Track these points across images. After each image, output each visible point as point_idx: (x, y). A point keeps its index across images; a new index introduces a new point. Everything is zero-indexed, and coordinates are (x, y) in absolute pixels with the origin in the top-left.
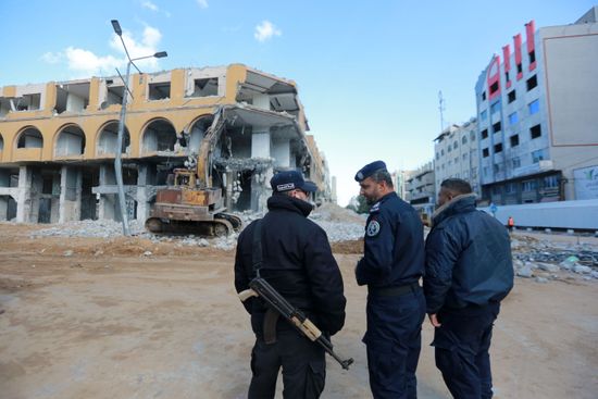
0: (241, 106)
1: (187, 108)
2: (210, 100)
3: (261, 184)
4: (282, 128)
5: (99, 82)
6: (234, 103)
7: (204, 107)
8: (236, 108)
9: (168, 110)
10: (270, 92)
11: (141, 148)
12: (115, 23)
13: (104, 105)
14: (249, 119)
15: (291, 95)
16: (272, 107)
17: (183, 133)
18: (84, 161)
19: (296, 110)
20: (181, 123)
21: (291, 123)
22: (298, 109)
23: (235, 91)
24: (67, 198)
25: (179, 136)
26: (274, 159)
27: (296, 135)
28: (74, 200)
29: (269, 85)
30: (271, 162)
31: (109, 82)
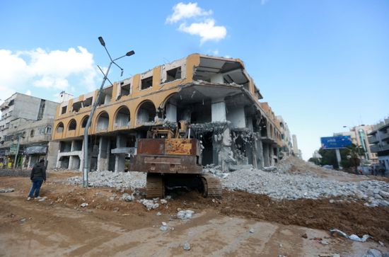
0: (197, 83)
1: (161, 91)
2: (176, 82)
3: (220, 142)
4: (234, 96)
5: (117, 84)
6: (191, 81)
7: (170, 89)
8: (194, 85)
9: (151, 94)
10: (222, 71)
11: (136, 122)
12: (100, 39)
13: (119, 97)
14: (207, 93)
15: (239, 70)
16: (225, 81)
17: (159, 108)
18: (108, 133)
19: (246, 82)
20: (158, 101)
21: (240, 91)
22: (248, 81)
23: (192, 72)
24: (101, 157)
25: (157, 110)
26: (229, 122)
27: (247, 101)
28: (105, 158)
29: (220, 65)
30: (226, 124)
31: (122, 83)
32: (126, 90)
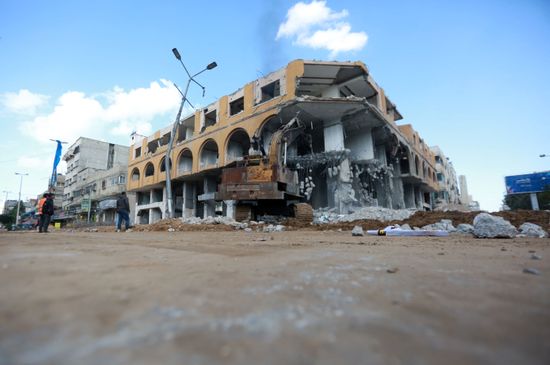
0: (301, 99)
1: (256, 114)
2: (274, 101)
3: (336, 177)
4: (354, 115)
5: (200, 112)
6: (293, 97)
7: (269, 110)
8: (297, 102)
9: (243, 120)
10: (337, 81)
11: (225, 158)
12: (175, 50)
13: (204, 129)
14: (317, 112)
15: (361, 78)
16: (342, 94)
17: (254, 138)
18: (192, 175)
19: (373, 96)
20: (252, 129)
21: (363, 107)
22: (376, 93)
23: (294, 86)
24: (187, 207)
25: (252, 141)
26: (348, 150)
27: (375, 122)
28: (191, 208)
29: (334, 73)
30: (343, 153)
31: (206, 111)
32: (211, 118)
